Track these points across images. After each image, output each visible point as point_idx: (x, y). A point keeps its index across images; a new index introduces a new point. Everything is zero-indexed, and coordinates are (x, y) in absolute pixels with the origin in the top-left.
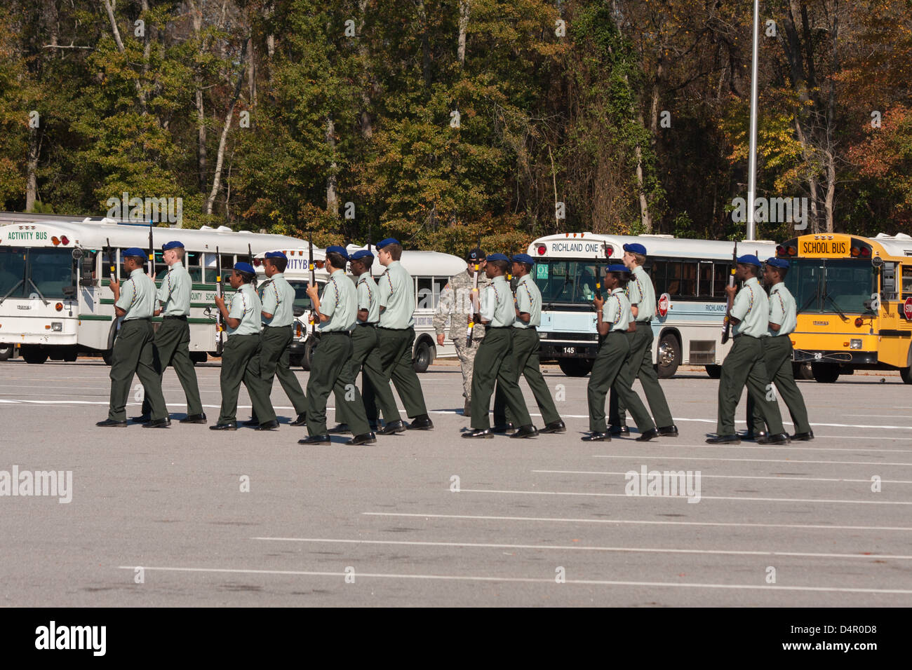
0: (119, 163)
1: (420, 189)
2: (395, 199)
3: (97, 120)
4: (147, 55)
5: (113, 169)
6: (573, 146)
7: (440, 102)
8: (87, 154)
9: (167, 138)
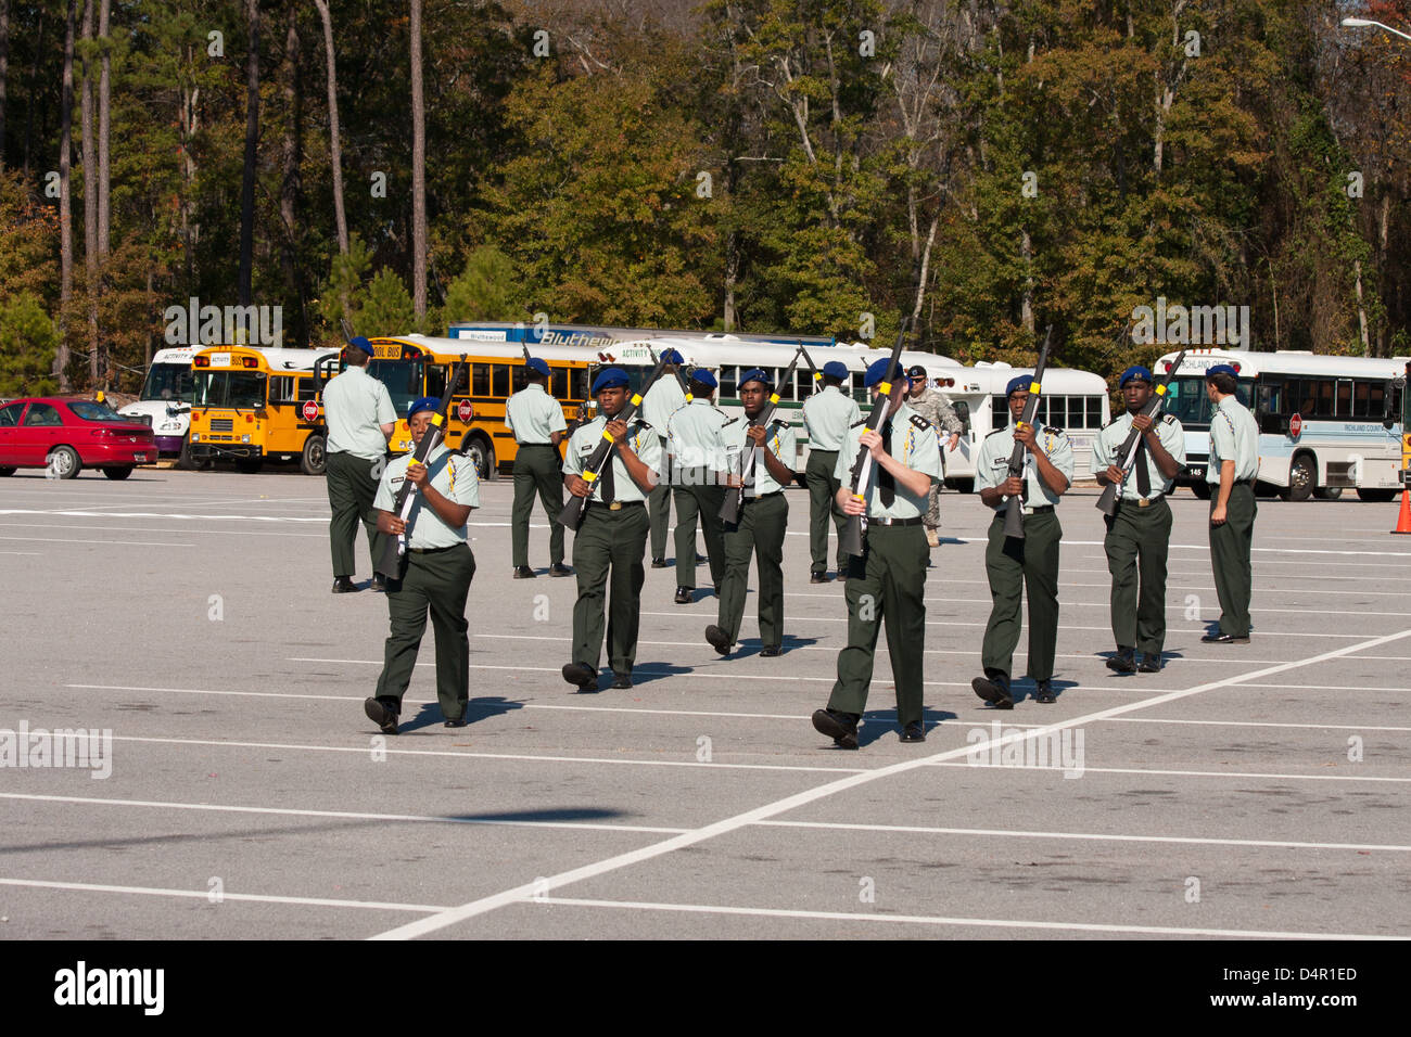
0: (810, 279)
1: (1113, 305)
2: (1089, 315)
3: (788, 233)
4: (839, 166)
5: (806, 285)
6: (1291, 261)
7: (1135, 214)
8: (777, 269)
9: (860, 252)
